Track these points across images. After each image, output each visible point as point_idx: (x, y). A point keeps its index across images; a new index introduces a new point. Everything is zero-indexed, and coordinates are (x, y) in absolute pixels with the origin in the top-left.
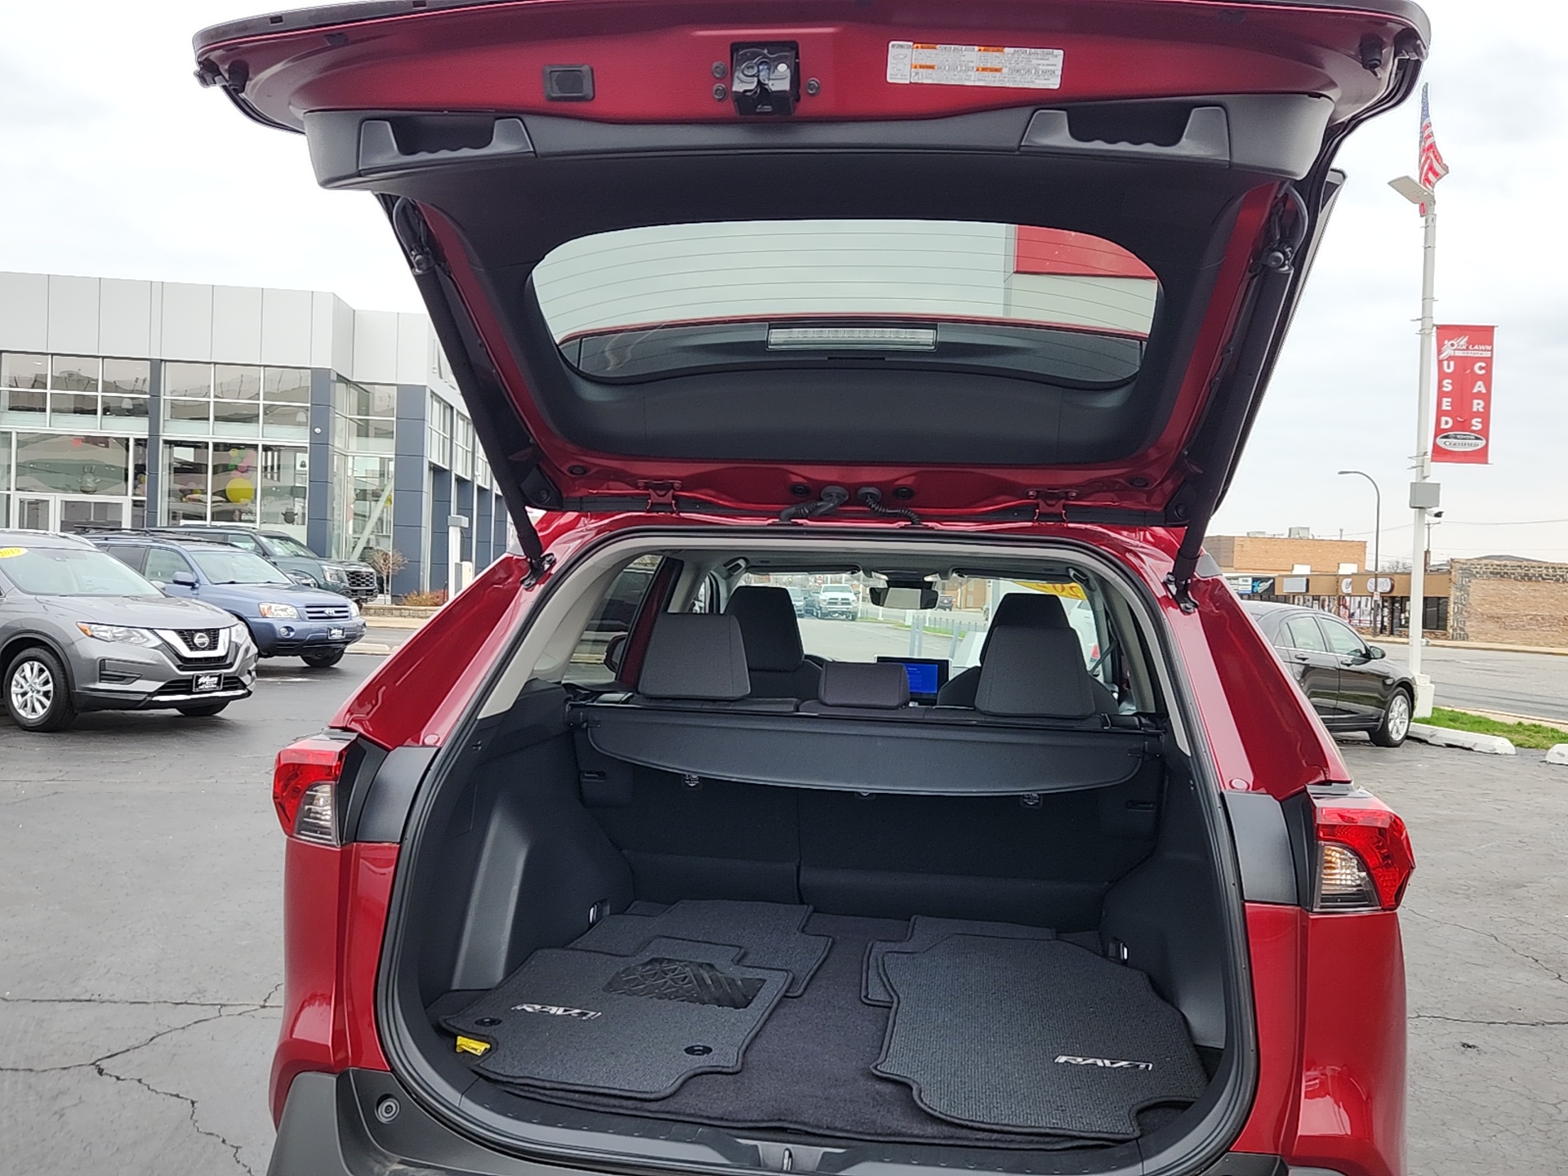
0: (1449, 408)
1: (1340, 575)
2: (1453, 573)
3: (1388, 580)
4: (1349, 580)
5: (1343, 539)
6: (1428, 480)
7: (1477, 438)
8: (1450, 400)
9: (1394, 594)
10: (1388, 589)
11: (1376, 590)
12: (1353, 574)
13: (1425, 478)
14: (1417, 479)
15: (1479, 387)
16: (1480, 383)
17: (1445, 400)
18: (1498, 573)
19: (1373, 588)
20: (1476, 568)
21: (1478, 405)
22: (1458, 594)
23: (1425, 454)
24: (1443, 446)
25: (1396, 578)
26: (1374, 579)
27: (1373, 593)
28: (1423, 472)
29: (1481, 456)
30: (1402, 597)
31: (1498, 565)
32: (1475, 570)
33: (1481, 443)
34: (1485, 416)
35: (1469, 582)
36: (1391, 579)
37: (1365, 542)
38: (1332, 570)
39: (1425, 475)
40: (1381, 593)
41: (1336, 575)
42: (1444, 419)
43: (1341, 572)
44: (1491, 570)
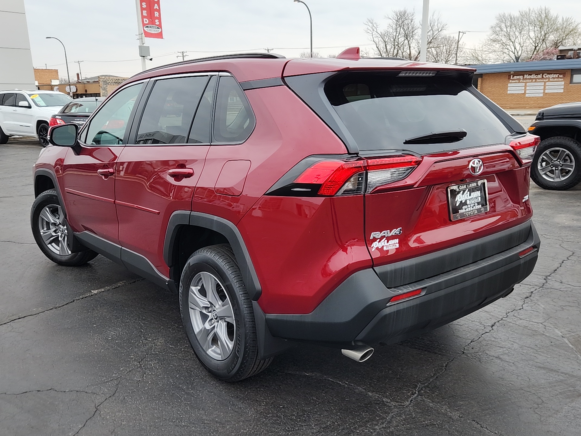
0: (146, 15)
1: (52, 85)
2: (100, 83)
3: (75, 87)
4: (57, 87)
5: (47, 69)
6: (144, 45)
7: (158, 28)
8: (146, 11)
9: (78, 93)
10: (75, 91)
11: (70, 91)
12: (59, 85)
13: (143, 44)
14: (140, 44)
15: (156, 7)
16: (156, 5)
17: (144, 11)
18: (117, 82)
19: (69, 90)
20: (108, 80)
21: (157, 14)
22: (103, 91)
23: (142, 33)
24: (147, 31)
25: (78, 85)
26: (69, 87)
27: (69, 93)
28: (142, 41)
29: (160, 36)
30: (81, 94)
31: (116, 79)
32: (108, 82)
33: (160, 30)
34: (159, 18)
35: (107, 86)
36: (76, 86)
37: (57, 70)
38: (48, 83)
39: (143, 43)
40: (73, 92)
41: (51, 85)
42: (145, 19)
43: (53, 84)
44: (114, 81)
